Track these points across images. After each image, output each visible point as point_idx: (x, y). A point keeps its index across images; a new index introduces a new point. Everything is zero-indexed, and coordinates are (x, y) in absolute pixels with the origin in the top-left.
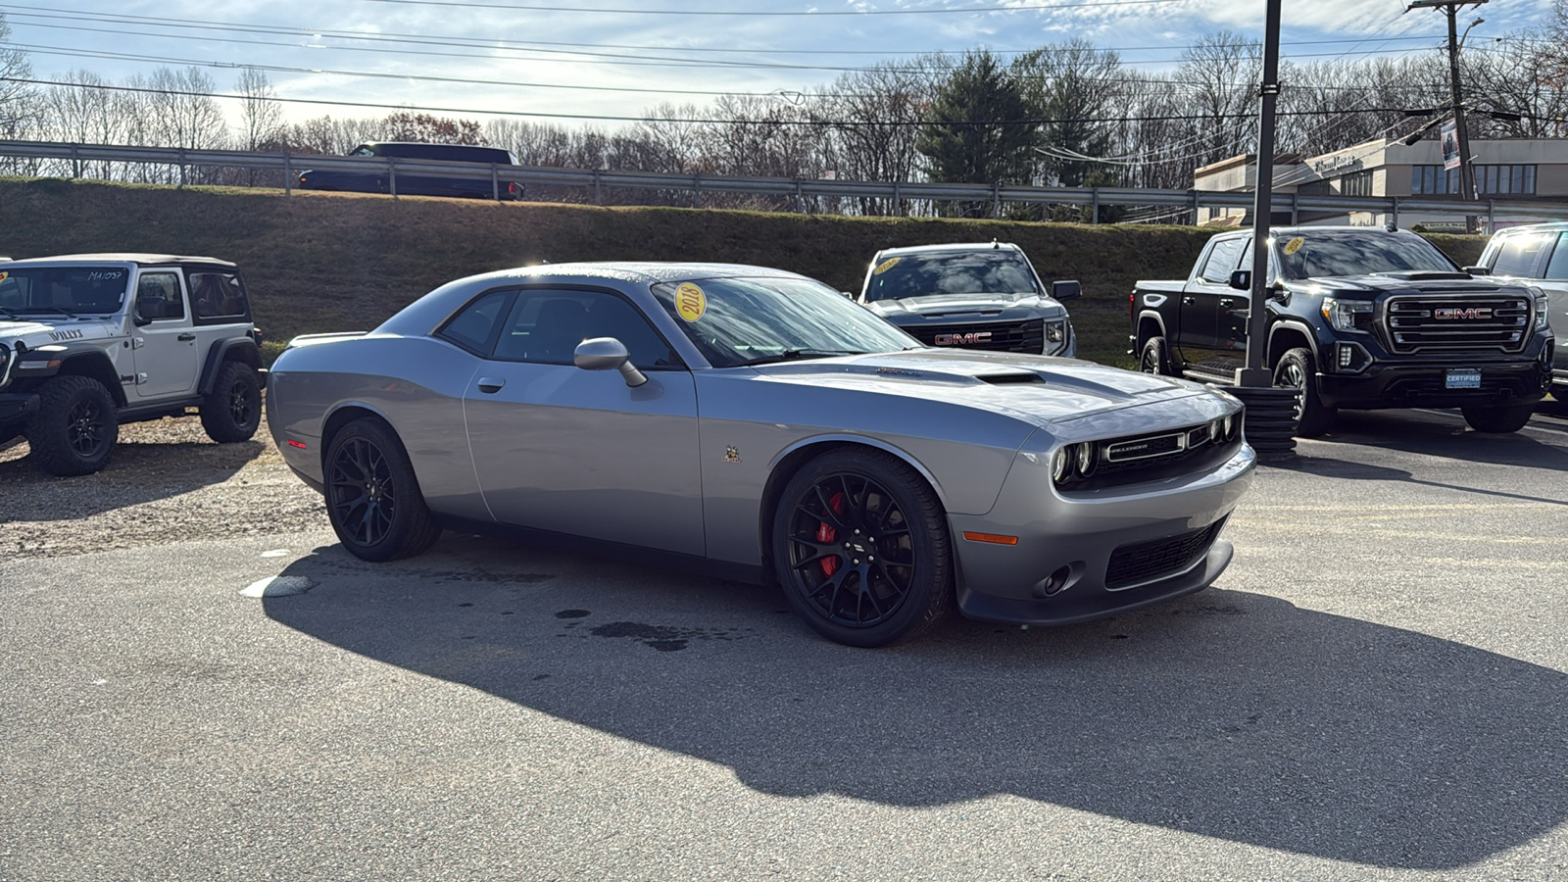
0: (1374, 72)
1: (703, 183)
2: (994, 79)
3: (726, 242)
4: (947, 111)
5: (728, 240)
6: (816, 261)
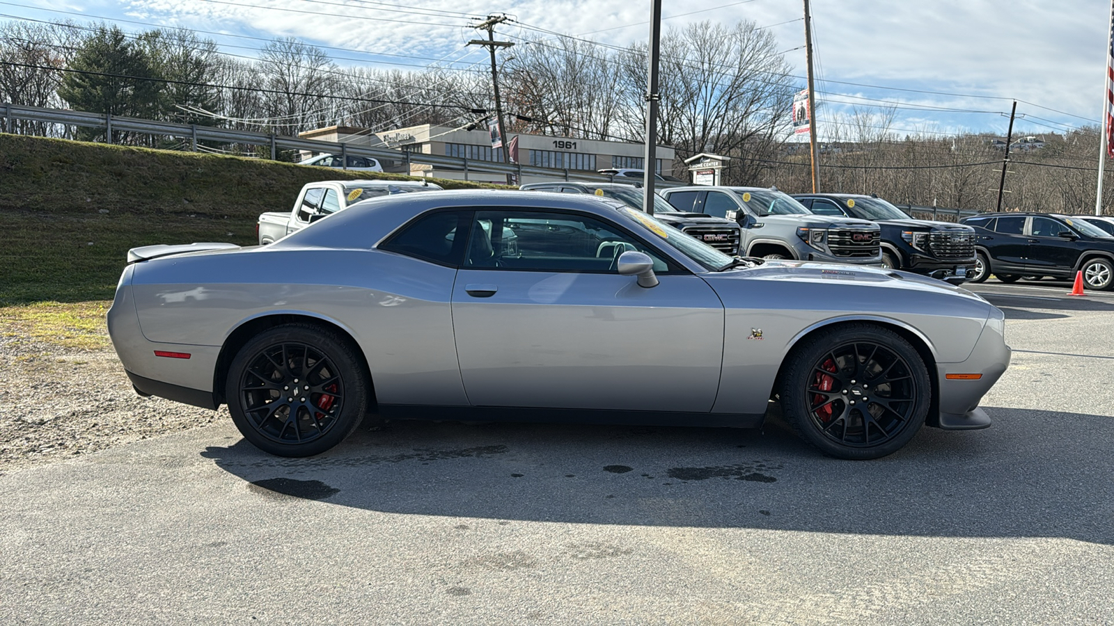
0: (392, 78)
1: (14, 111)
2: (124, 49)
3: (53, 165)
4: (84, 69)
5: (55, 163)
6: (142, 185)
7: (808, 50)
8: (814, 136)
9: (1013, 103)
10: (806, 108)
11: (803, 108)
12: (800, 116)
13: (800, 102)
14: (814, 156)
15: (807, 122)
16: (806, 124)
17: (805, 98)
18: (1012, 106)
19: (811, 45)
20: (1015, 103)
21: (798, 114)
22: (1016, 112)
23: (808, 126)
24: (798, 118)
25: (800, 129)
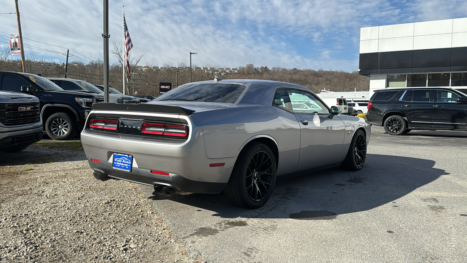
7: (18, 15)
8: (23, 57)
9: (67, 50)
10: (17, 42)
11: (15, 42)
12: (14, 46)
13: (14, 39)
14: (24, 66)
15: (19, 49)
16: (18, 50)
17: (17, 38)
18: (67, 51)
19: (19, 13)
20: (68, 51)
21: (13, 45)
22: (69, 54)
23: (20, 51)
24: (13, 47)
25: (15, 52)
